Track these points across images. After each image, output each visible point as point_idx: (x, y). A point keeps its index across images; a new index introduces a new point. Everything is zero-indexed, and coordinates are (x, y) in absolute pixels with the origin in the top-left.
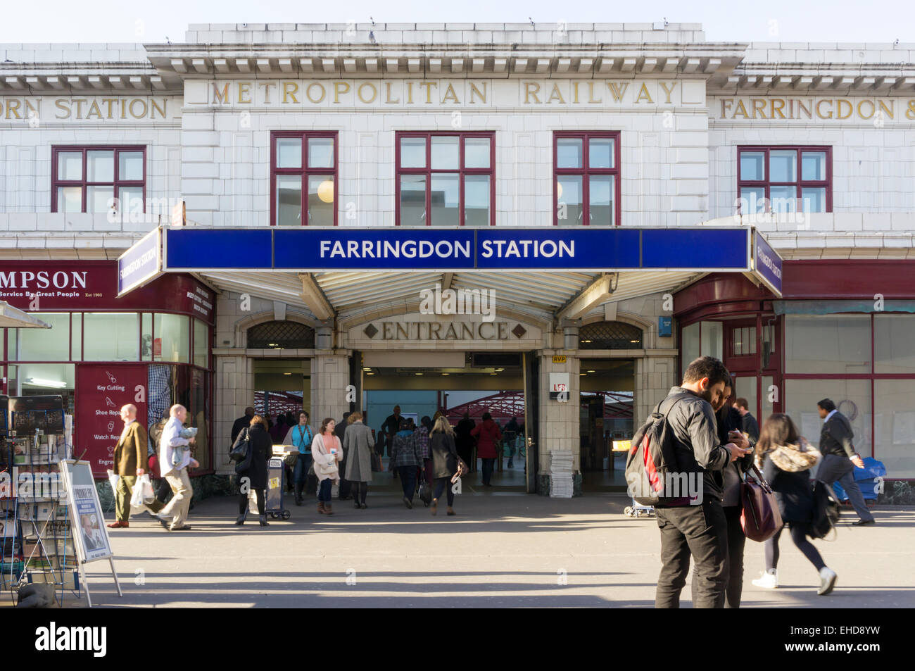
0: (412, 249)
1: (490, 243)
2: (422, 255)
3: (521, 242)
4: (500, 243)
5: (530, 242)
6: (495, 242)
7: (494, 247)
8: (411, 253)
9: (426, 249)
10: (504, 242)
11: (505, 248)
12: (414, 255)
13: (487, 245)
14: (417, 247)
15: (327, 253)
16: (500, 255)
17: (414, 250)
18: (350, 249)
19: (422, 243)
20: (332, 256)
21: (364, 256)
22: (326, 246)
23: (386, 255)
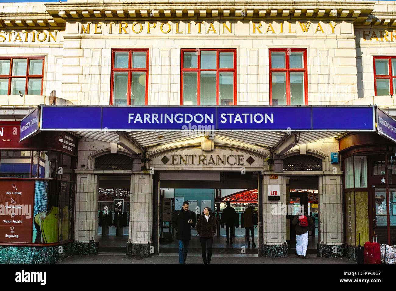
0: (180, 118)
1: (225, 115)
2: (186, 122)
3: (243, 114)
4: (231, 115)
5: (248, 114)
6: (228, 114)
7: (228, 117)
8: (180, 120)
9: (189, 118)
10: (233, 114)
11: (233, 118)
12: (182, 122)
13: (224, 116)
14: (183, 117)
15: (132, 120)
16: (231, 122)
17: (181, 119)
18: (145, 118)
19: (186, 115)
20: (135, 122)
21: (153, 122)
22: (131, 116)
23: (166, 122)
